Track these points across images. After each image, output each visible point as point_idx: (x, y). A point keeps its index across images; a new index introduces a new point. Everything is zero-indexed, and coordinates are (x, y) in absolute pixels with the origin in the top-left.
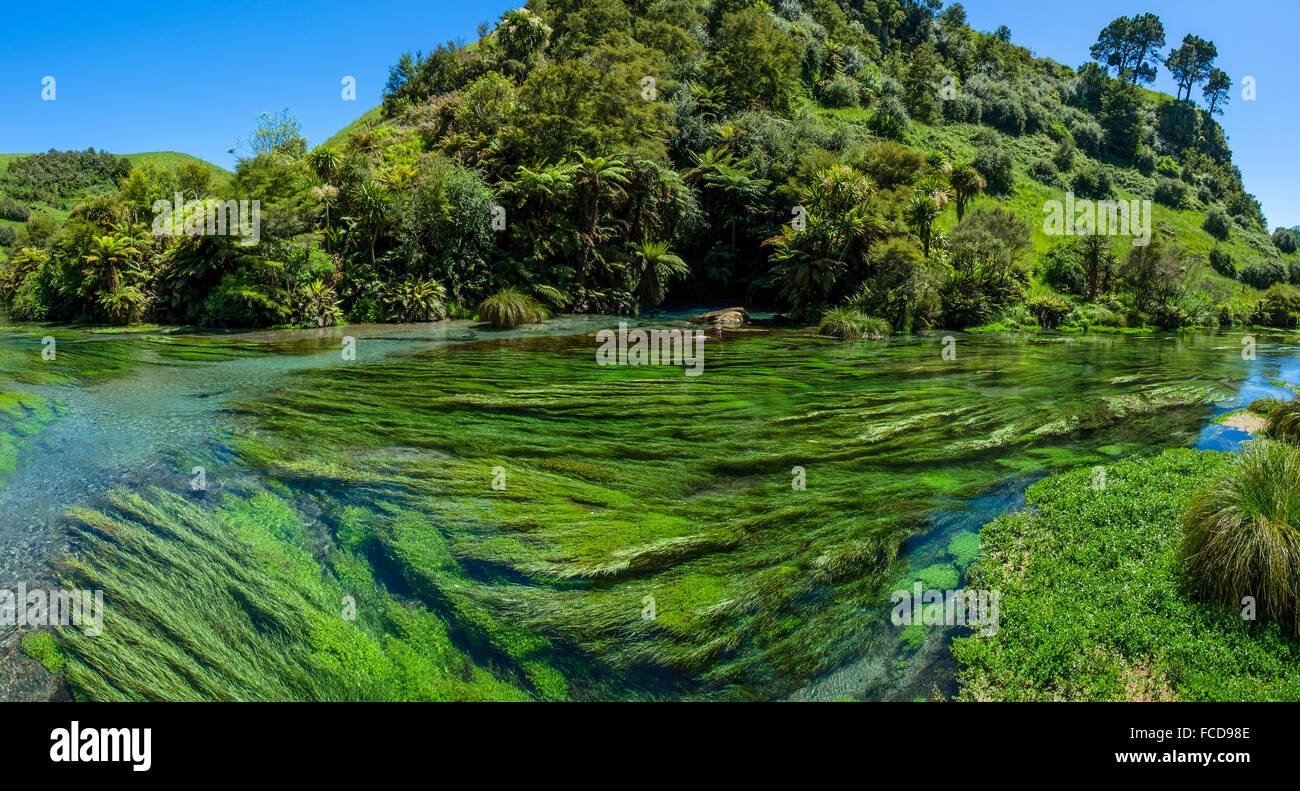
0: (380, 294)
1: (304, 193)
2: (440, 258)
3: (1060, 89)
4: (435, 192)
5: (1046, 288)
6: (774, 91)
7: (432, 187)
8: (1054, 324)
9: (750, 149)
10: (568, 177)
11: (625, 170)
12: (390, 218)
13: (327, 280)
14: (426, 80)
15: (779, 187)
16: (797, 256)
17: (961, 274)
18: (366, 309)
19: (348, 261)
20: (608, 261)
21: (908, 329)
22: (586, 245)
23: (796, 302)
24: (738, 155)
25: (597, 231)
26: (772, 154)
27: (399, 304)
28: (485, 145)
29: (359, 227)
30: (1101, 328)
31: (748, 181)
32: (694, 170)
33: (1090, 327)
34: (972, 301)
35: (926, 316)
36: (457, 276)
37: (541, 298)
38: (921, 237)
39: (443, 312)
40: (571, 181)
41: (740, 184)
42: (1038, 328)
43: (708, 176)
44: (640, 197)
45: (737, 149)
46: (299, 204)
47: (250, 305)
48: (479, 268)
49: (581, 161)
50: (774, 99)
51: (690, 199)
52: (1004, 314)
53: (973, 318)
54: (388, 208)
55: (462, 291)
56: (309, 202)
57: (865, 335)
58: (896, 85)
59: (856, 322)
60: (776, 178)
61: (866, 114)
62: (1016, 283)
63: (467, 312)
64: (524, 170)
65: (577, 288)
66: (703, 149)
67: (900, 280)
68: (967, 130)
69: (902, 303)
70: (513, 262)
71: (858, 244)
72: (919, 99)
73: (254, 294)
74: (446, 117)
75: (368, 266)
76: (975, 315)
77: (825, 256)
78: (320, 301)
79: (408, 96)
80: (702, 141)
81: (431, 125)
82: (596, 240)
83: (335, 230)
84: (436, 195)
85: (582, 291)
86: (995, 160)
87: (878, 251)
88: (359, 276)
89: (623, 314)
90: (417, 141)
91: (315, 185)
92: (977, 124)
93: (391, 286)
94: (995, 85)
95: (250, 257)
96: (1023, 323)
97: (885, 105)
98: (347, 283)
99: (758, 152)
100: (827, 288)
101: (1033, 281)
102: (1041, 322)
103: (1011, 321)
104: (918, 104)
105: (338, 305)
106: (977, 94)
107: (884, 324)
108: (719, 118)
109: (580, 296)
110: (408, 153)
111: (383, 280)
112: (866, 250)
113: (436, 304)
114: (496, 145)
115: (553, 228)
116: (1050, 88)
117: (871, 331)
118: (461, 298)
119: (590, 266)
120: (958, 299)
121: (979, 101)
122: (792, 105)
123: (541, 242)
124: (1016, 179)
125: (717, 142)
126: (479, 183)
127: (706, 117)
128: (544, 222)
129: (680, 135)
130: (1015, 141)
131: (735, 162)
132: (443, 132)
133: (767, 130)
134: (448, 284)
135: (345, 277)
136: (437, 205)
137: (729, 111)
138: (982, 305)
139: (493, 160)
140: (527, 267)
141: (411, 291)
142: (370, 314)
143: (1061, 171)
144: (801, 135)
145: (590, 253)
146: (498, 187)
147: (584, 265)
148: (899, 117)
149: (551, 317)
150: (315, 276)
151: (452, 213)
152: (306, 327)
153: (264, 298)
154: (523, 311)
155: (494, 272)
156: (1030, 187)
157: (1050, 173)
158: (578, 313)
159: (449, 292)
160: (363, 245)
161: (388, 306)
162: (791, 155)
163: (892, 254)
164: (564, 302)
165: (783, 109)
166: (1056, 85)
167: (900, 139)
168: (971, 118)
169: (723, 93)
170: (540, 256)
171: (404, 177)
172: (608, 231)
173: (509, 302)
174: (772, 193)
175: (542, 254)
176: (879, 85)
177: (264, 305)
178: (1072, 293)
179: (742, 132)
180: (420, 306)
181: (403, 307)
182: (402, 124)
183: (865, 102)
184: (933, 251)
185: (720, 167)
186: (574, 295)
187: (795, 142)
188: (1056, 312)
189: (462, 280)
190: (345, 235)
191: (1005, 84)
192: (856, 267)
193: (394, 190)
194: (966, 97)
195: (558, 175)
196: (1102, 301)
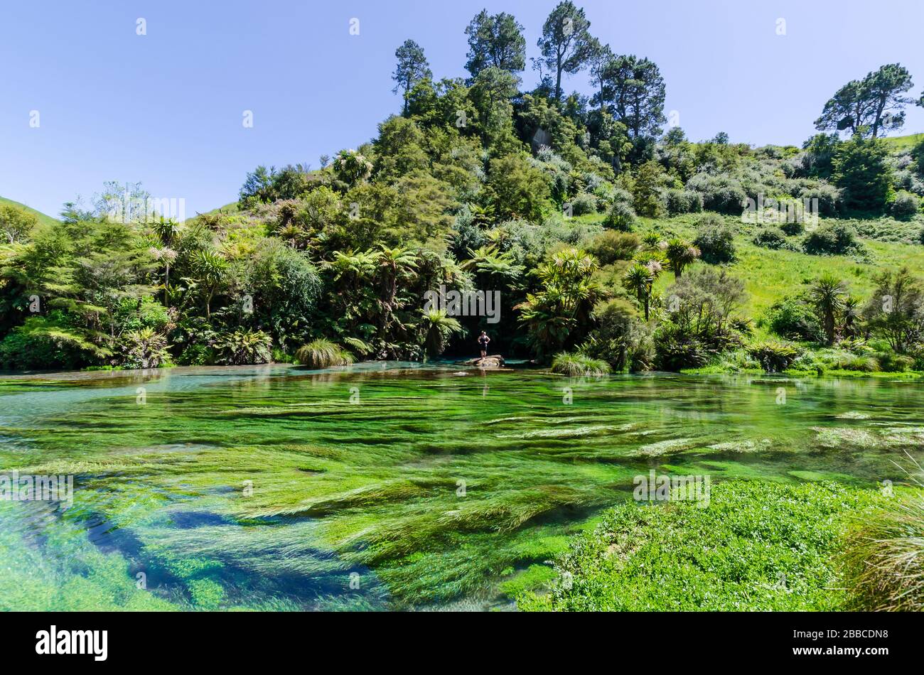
0: (211, 341)
1: (139, 251)
2: (269, 315)
3: (784, 168)
4: (268, 265)
5: (773, 336)
6: (530, 208)
7: (265, 260)
8: (780, 368)
9: (511, 246)
10: (372, 262)
11: (415, 258)
12: (225, 280)
13: (160, 327)
14: (277, 188)
15: (531, 271)
16: (537, 316)
17: (678, 327)
18: (196, 353)
19: (184, 313)
20: (402, 322)
21: (626, 369)
22: (386, 311)
23: (538, 350)
24: (502, 249)
25: (395, 300)
26: (526, 248)
27: (228, 350)
28: (314, 235)
29: (197, 288)
30: (842, 372)
31: (508, 267)
32: (470, 261)
33: (826, 372)
34: (686, 347)
35: (644, 360)
36: (283, 329)
37: (350, 348)
38: (639, 298)
39: (268, 357)
40: (374, 263)
41: (503, 269)
42: (761, 371)
43: (480, 265)
44: (428, 278)
45: (502, 246)
46: (131, 259)
47: (59, 345)
48: (302, 324)
49: (383, 251)
50: (531, 213)
51: (467, 281)
52: (721, 357)
53: (690, 361)
54: (224, 272)
55: (286, 341)
56: (143, 259)
57: (588, 373)
58: (627, 195)
59: (581, 363)
60: (529, 264)
61: (602, 217)
62: (736, 333)
63: (288, 357)
64: (340, 255)
65: (379, 342)
66: (478, 247)
67: (619, 332)
68: (690, 218)
69: (622, 349)
70: (328, 320)
71: (585, 305)
72: (646, 202)
73: (67, 336)
74: (287, 215)
75: (202, 318)
76: (692, 359)
77: (559, 315)
78: (148, 345)
79: (259, 196)
80: (477, 242)
81: (274, 219)
82: (393, 307)
83: (174, 287)
84: (268, 267)
85: (383, 344)
86: (715, 235)
87: (600, 309)
88: (192, 325)
89: (413, 360)
90: (262, 229)
91: (154, 246)
92: (699, 212)
93: (222, 335)
94: (714, 179)
95: (65, 300)
96: (743, 366)
97: (616, 209)
98: (178, 331)
99: (517, 248)
100: (561, 338)
101: (755, 331)
102: (764, 366)
103: (729, 365)
104: (645, 205)
105: (167, 350)
106: (698, 189)
107: (604, 365)
108: (490, 227)
109: (381, 347)
110: (253, 236)
111: (216, 330)
112: (591, 309)
113: (262, 350)
114: (322, 237)
115: (361, 298)
116: (771, 169)
117: (593, 370)
118: (285, 346)
119: (389, 325)
120: (674, 346)
121: (700, 195)
122: (544, 216)
123: (351, 307)
124: (737, 249)
125: (488, 242)
126: (305, 262)
127: (480, 226)
128: (355, 293)
129: (462, 238)
130: (737, 219)
131: (500, 255)
132: (284, 224)
133: (523, 233)
134: (275, 336)
135: (178, 326)
136: (269, 274)
137: (497, 222)
138: (698, 350)
139: (319, 246)
140: (340, 325)
141: (239, 340)
142: (200, 358)
143: (789, 235)
144: (548, 234)
145: (390, 315)
146: (320, 264)
147: (384, 324)
148: (627, 216)
149: (356, 362)
150: (147, 324)
151: (281, 281)
152: (128, 368)
153: (79, 340)
154: (331, 355)
155: (314, 327)
156: (753, 253)
157: (778, 239)
158: (379, 360)
159: (275, 342)
160: (200, 301)
161: (219, 351)
162: (540, 248)
163: (611, 310)
164: (366, 350)
165: (538, 218)
166: (779, 165)
167: (630, 230)
168: (694, 207)
169: (493, 210)
170: (350, 317)
171: (242, 251)
172: (403, 301)
173: (322, 348)
174: (526, 275)
175: (352, 315)
176: (612, 196)
177: (78, 347)
178: (804, 341)
179: (505, 235)
180: (248, 352)
181: (232, 353)
182: (252, 215)
183: (601, 209)
184: (651, 309)
185: (488, 258)
186: (377, 347)
187: (543, 239)
188: (781, 356)
189: (287, 332)
190: (184, 293)
191: (724, 177)
192: (585, 324)
193: (232, 260)
194: (689, 193)
195: (365, 260)
196: (845, 346)
